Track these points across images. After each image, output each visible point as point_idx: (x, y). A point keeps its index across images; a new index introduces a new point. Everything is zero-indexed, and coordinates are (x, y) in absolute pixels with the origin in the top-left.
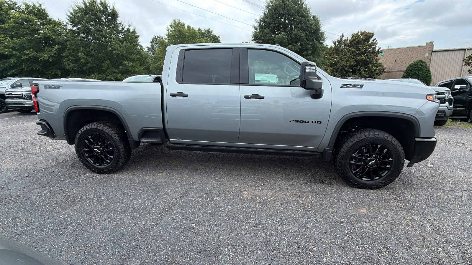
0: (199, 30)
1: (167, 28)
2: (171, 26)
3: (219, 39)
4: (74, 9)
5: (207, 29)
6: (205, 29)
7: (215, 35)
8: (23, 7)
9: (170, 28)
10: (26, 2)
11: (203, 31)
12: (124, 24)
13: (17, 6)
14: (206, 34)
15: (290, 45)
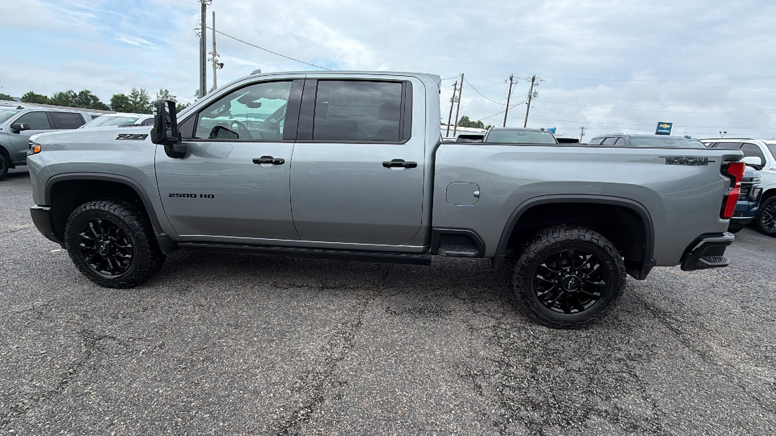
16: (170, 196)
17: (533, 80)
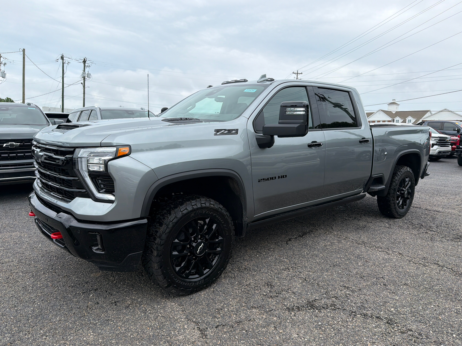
16: (259, 181)
17: (84, 62)
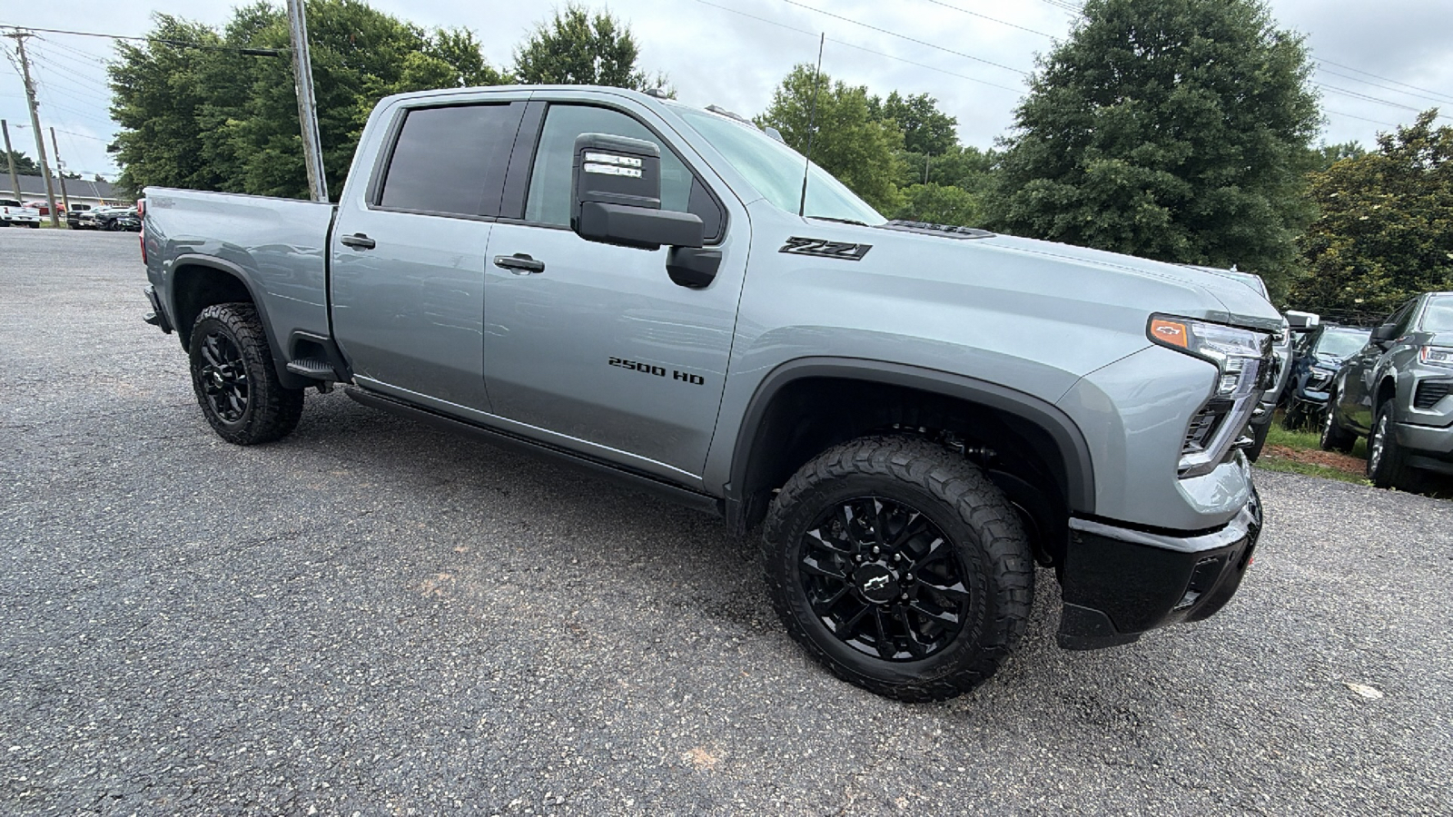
0: (893, 97)
1: (775, 91)
2: (786, 85)
3: (952, 127)
4: (535, 41)
5: (917, 95)
6: (910, 97)
7: (941, 114)
8: (436, 41)
9: (783, 90)
10: (441, 28)
11: (903, 102)
12: (650, 78)
13: (424, 39)
14: (912, 112)
15: (1147, 142)
